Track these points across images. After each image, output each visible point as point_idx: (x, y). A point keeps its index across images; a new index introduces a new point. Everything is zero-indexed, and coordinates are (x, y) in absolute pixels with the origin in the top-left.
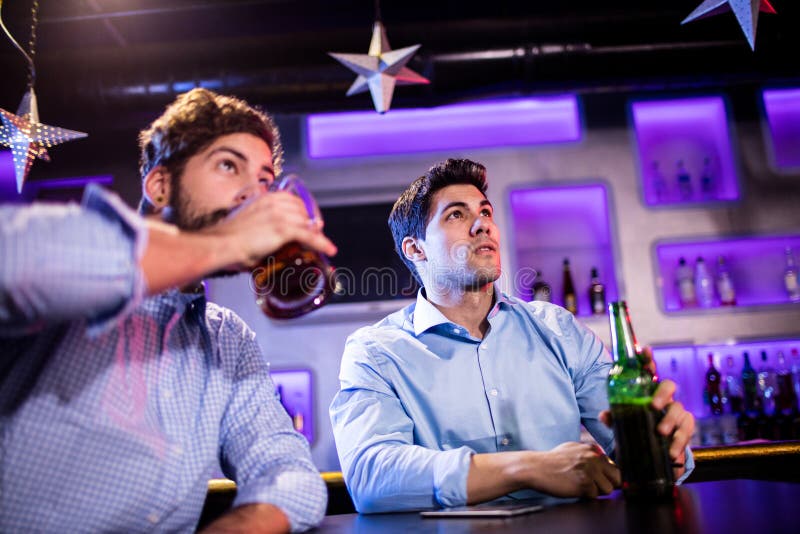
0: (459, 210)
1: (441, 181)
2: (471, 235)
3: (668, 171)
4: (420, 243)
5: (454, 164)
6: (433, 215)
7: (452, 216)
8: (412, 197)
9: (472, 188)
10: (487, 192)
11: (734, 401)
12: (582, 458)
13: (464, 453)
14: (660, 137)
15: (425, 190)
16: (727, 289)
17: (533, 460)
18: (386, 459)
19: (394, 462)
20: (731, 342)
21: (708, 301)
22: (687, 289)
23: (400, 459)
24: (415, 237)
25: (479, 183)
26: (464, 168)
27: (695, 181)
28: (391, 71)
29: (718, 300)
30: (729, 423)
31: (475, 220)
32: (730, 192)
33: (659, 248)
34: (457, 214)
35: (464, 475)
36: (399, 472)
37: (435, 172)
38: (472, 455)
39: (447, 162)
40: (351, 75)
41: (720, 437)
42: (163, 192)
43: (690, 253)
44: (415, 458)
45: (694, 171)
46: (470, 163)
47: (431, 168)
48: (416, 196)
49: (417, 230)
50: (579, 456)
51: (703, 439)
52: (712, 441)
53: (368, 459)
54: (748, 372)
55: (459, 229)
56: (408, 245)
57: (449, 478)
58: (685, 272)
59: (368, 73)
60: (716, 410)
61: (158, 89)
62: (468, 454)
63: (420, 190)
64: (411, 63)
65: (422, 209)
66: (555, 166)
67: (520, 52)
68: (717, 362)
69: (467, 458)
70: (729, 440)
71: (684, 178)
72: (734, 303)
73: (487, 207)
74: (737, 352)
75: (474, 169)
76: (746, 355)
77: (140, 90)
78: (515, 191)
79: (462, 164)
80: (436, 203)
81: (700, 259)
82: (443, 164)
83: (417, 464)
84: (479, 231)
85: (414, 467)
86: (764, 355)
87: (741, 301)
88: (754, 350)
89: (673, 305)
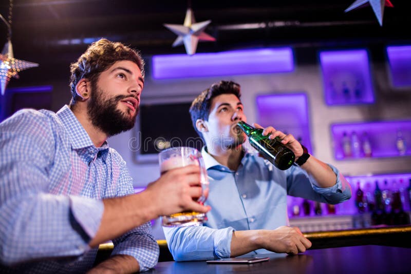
0: (226, 107)
1: (217, 92)
2: (232, 120)
3: (338, 87)
4: (206, 123)
5: (224, 83)
6: (213, 109)
7: (223, 111)
8: (202, 99)
9: (233, 96)
10: (241, 98)
11: (370, 206)
12: (289, 233)
13: (229, 230)
14: (335, 70)
15: (209, 97)
16: (367, 148)
17: (265, 233)
18: (190, 233)
19: (194, 234)
20: (369, 175)
21: (357, 153)
22: (347, 148)
23: (197, 233)
24: (203, 120)
25: (237, 93)
26: (229, 86)
27: (352, 93)
28: (196, 34)
29: (363, 154)
30: (367, 217)
31: (234, 112)
32: (369, 98)
33: (333, 126)
34: (225, 109)
35: (230, 241)
36: (196, 239)
37: (215, 87)
38: (233, 231)
39: (221, 83)
40: (175, 36)
41: (363, 223)
42: (87, 91)
43: (349, 129)
44: (205, 232)
45: (351, 87)
46: (232, 83)
47: (213, 85)
48: (205, 99)
49: (204, 116)
50: (288, 232)
51: (354, 224)
52: (359, 226)
53: (180, 233)
54: (378, 191)
55: (226, 117)
56: (200, 124)
57: (222, 242)
58: (346, 139)
59: (184, 35)
60: (361, 210)
61: (76, 42)
62: (232, 231)
63: (207, 96)
64: (206, 30)
65: (207, 106)
66: (280, 84)
67: (263, 25)
68: (362, 185)
69: (231, 232)
70: (368, 225)
71: (346, 92)
72: (371, 155)
73: (240, 106)
74: (372, 180)
75: (235, 86)
76: (377, 183)
77: (65, 42)
78: (259, 97)
79: (228, 84)
80: (215, 103)
81: (354, 133)
82: (219, 83)
83: (205, 235)
84: (236, 119)
85: (204, 237)
86: (386, 182)
87: (375, 154)
88: (381, 180)
89: (340, 156)
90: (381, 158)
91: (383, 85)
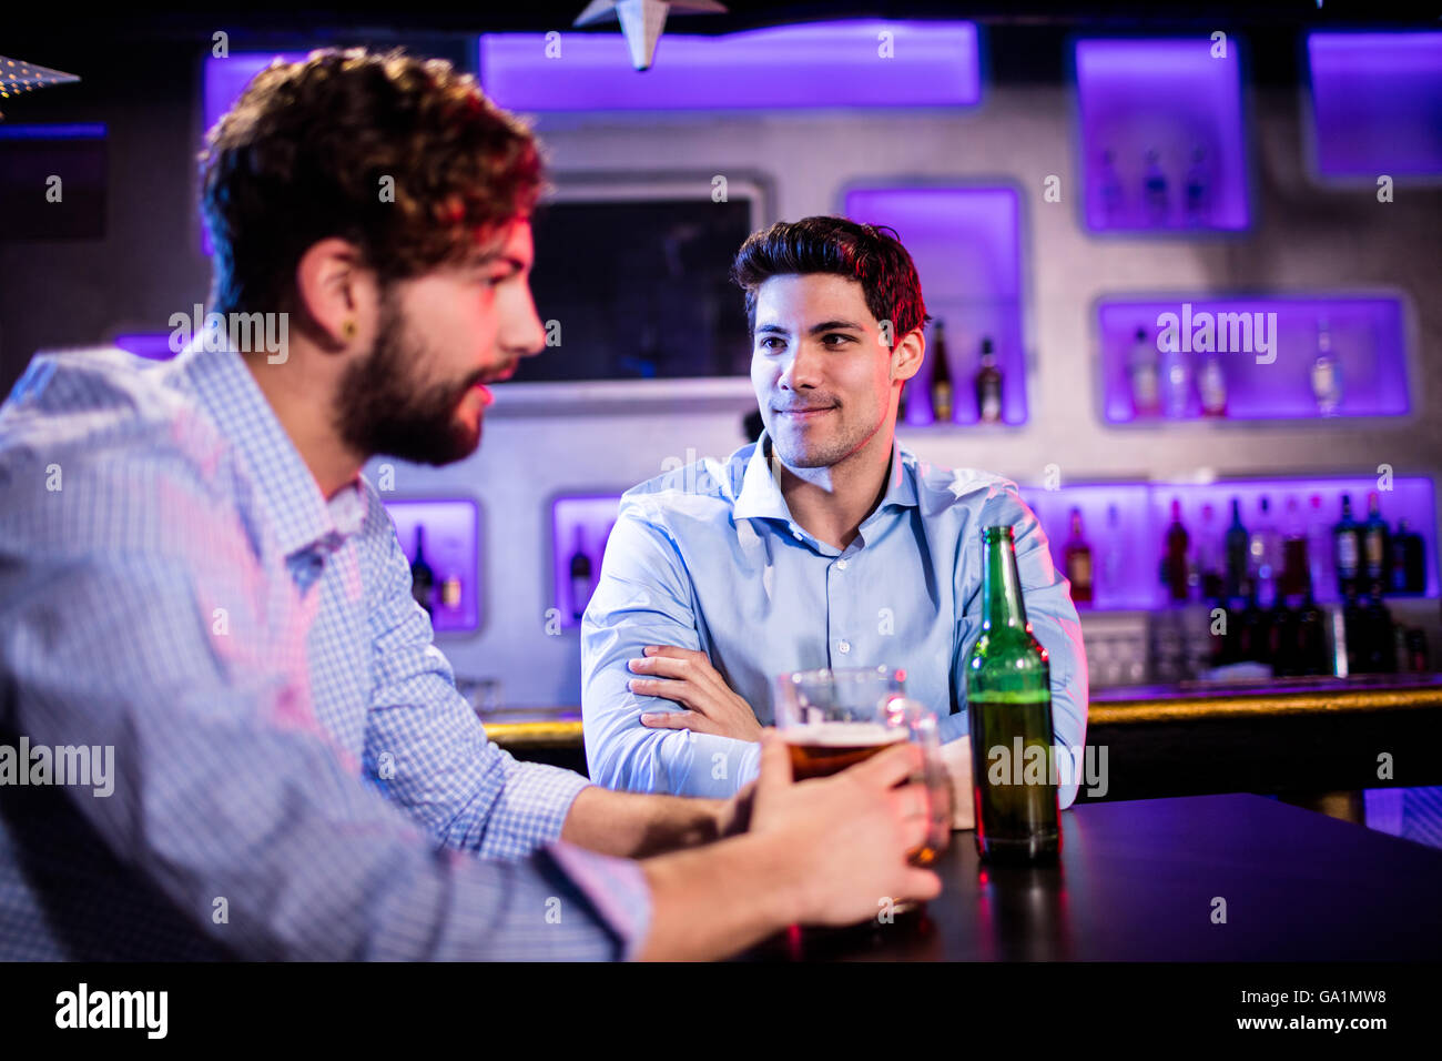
3: (1130, 169)
11: (1210, 579)
14: (1122, 105)
16: (1213, 385)
20: (1206, 478)
21: (1178, 406)
22: (1146, 382)
27: (1175, 192)
29: (1196, 405)
30: (1197, 618)
32: (1234, 214)
33: (1104, 309)
41: (1182, 641)
45: (1173, 170)
54: (1237, 534)
58: (1144, 353)
60: (1177, 593)
70: (1198, 648)
71: (1155, 185)
72: (1223, 413)
74: (1221, 497)
76: (1235, 505)
78: (854, 195)
86: (1265, 504)
87: (1236, 410)
88: (1249, 495)
89: (1119, 412)
90: (1255, 423)
91: (1282, 170)
